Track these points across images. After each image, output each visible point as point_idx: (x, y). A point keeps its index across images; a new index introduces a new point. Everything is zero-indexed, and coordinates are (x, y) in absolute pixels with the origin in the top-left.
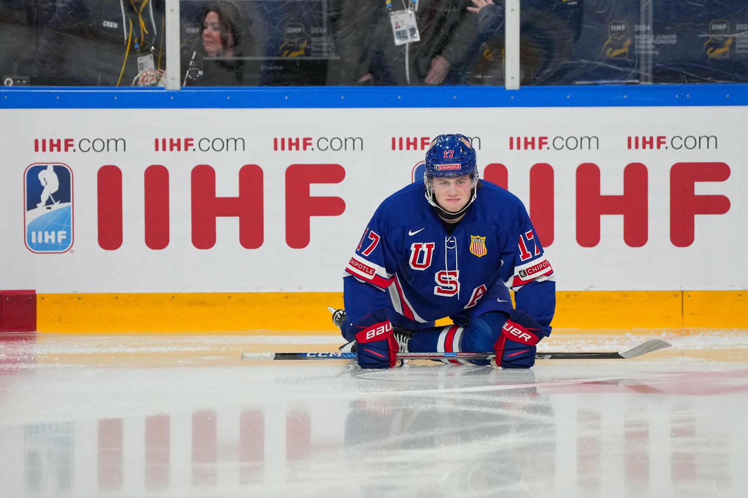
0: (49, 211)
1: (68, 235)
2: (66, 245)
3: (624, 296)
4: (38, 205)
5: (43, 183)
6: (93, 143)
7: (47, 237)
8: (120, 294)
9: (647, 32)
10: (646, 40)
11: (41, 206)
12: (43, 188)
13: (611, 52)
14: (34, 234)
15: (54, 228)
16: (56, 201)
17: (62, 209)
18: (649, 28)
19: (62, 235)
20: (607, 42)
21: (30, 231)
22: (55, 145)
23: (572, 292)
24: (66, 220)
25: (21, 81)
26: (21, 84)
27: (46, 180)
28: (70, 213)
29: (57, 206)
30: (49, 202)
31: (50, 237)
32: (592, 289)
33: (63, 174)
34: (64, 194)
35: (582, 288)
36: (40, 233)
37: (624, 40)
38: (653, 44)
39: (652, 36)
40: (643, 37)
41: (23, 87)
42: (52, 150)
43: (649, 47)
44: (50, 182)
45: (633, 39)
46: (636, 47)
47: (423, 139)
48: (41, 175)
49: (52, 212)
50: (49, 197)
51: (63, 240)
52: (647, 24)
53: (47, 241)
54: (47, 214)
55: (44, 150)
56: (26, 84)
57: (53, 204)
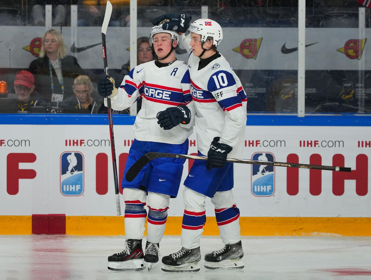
0: (72, 175)
1: (81, 187)
2: (80, 192)
3: (356, 220)
4: (67, 172)
5: (69, 162)
6: (94, 141)
7: (71, 188)
8: (107, 217)
9: (362, 87)
10: (361, 91)
11: (68, 173)
12: (69, 164)
13: (344, 97)
14: (65, 186)
15: (75, 184)
16: (76, 170)
17: (79, 174)
18: (363, 85)
19: (78, 187)
20: (342, 92)
21: (63, 185)
22: (75, 143)
23: (330, 218)
24: (81, 180)
25: (59, 110)
26: (59, 112)
27: (71, 160)
28: (82, 176)
29: (76, 173)
30: (72, 171)
31: (72, 188)
32: (340, 216)
33: (79, 157)
34: (79, 167)
35: (335, 216)
36: (68, 186)
37: (350, 91)
38: (365, 93)
39: (364, 89)
40: (360, 89)
41: (60, 114)
42: (74, 145)
43: (363, 94)
44: (73, 161)
45: (355, 91)
46: (357, 94)
47: (257, 141)
48: (69, 158)
49: (74, 176)
50: (72, 168)
51: (79, 190)
52: (362, 83)
53: (71, 190)
54: (72, 176)
55: (70, 145)
56: (62, 113)
57: (74, 171)
